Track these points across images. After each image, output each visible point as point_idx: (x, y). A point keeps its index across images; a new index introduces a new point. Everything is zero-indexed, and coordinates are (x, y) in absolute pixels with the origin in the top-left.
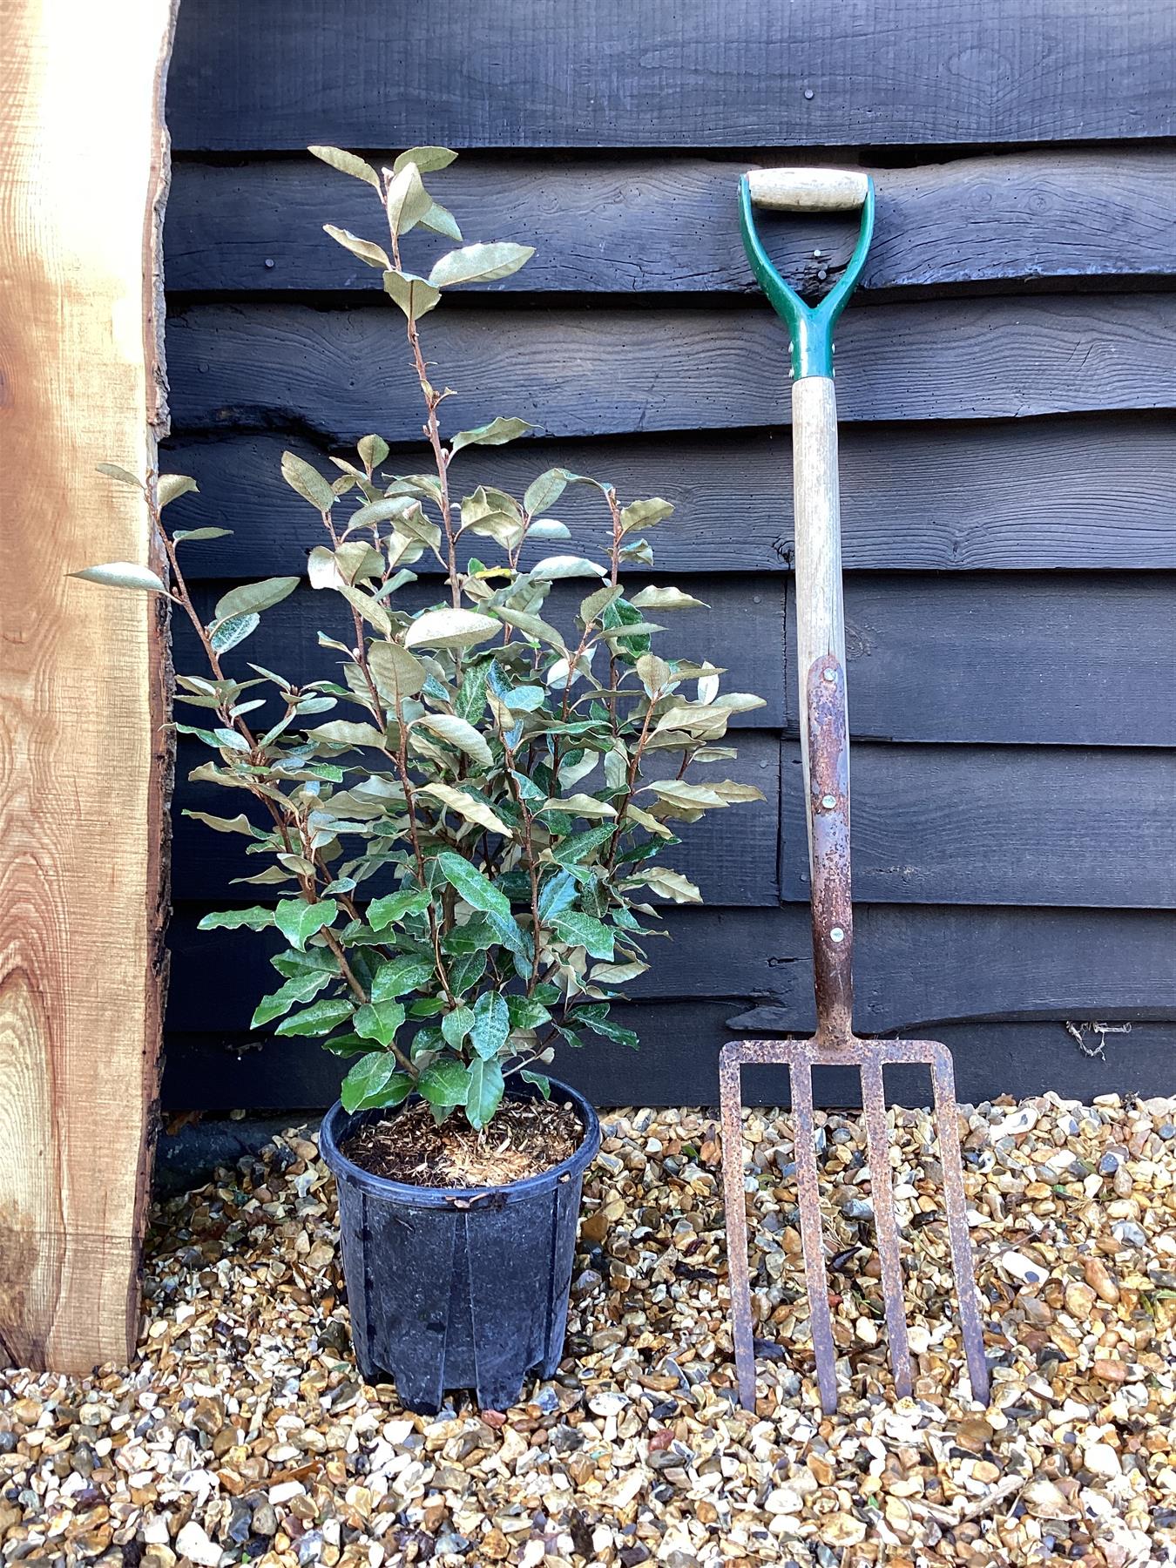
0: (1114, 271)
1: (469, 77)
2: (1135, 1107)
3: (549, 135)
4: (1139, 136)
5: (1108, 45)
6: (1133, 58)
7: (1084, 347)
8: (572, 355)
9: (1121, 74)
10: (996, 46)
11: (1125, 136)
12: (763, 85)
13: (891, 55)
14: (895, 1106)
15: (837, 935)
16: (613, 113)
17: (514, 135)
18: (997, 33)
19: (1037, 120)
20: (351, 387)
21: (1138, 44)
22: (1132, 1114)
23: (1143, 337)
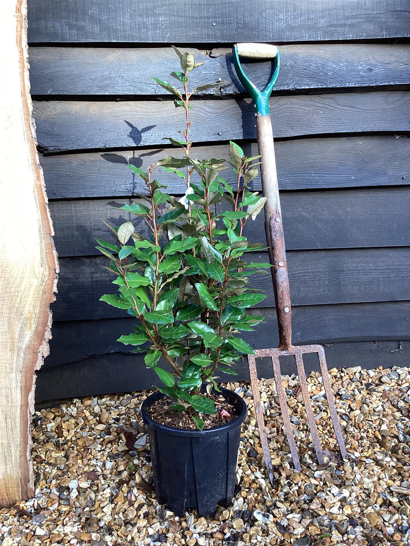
0: (320, 87)
1: (91, 16)
2: (342, 372)
3: (123, 38)
4: (327, 40)
5: (314, 8)
6: (323, 13)
7: (312, 112)
8: (134, 116)
9: (319, 18)
10: (277, 8)
11: (322, 40)
12: (198, 20)
13: (242, 10)
14: (262, 379)
15: (287, 310)
16: (145, 30)
17: (109, 37)
18: (277, 3)
19: (293, 34)
20: (52, 130)
21: (324, 8)
22: (343, 374)
23: (331, 108)
